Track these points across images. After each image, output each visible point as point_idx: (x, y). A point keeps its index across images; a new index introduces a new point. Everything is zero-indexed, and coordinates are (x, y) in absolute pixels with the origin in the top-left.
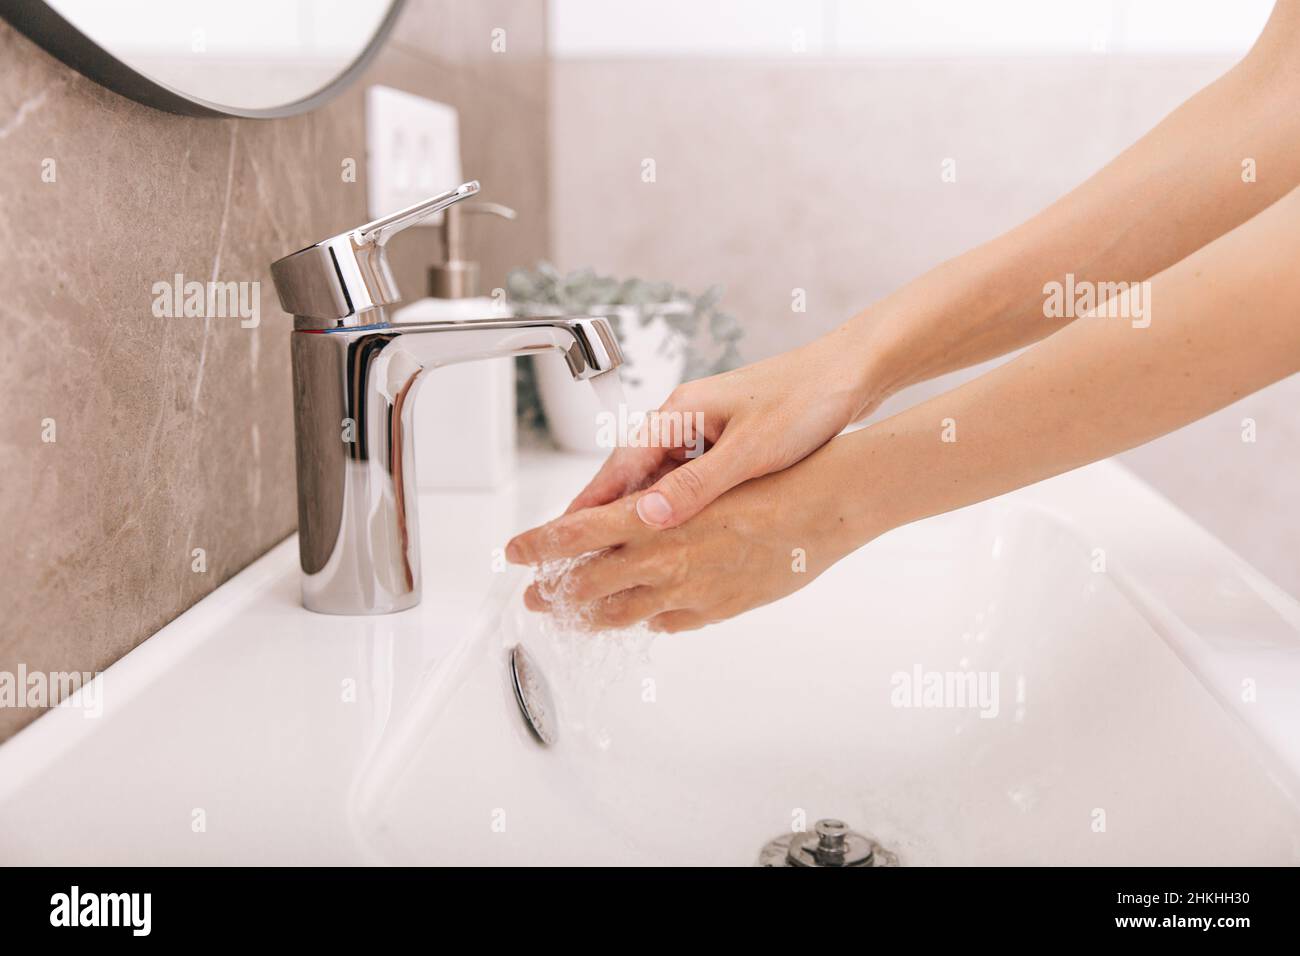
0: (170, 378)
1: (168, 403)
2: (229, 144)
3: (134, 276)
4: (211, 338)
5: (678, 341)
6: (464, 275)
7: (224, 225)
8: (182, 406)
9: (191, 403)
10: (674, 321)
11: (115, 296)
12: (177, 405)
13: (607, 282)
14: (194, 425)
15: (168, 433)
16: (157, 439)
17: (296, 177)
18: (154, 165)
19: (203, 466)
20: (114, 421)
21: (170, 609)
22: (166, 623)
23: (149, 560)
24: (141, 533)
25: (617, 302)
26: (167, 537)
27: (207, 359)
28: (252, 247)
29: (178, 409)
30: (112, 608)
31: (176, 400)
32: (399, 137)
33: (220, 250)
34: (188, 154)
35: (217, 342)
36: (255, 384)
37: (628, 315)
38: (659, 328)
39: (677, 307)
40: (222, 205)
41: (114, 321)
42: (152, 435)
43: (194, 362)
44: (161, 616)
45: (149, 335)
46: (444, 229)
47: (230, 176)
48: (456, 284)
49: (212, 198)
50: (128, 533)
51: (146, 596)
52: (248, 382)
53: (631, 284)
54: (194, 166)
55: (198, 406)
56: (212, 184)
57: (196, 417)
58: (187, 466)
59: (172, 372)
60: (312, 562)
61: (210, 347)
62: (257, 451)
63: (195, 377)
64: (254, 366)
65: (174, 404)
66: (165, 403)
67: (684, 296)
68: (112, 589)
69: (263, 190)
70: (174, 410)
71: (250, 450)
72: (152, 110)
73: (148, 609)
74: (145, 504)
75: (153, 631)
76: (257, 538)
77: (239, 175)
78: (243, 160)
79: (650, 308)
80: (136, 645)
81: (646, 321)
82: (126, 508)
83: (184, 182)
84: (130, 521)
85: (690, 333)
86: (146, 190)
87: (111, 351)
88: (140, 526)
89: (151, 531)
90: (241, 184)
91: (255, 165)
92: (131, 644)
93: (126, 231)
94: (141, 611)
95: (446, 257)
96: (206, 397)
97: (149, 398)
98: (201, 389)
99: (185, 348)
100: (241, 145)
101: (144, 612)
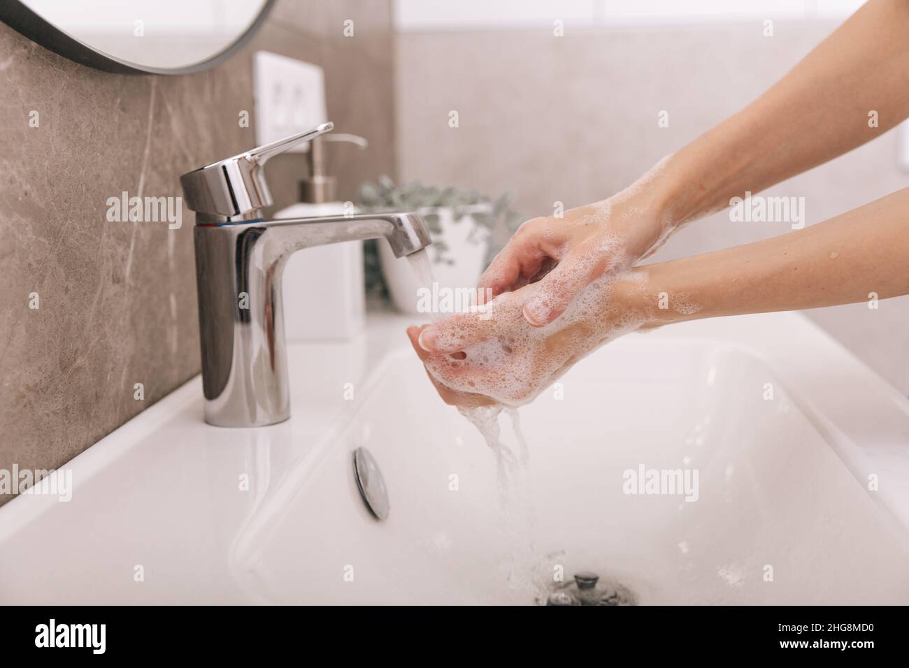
0: (108, 260)
1: (107, 278)
2: (149, 93)
3: (80, 186)
4: (138, 232)
5: (482, 232)
6: (325, 186)
7: (147, 151)
8: (117, 280)
9: (124, 278)
10: (479, 218)
11: (66, 202)
12: (113, 279)
13: (431, 191)
14: (126, 293)
15: (107, 299)
16: (99, 303)
17: (201, 117)
18: (94, 109)
19: (133, 323)
20: (67, 290)
21: (110, 424)
22: (107, 434)
23: (94, 389)
24: (87, 370)
25: (438, 205)
26: (107, 373)
27: (136, 248)
28: (168, 167)
29: (114, 282)
30: (66, 422)
31: (113, 276)
32: (278, 89)
33: (144, 168)
34: (119, 101)
35: (142, 234)
36: (172, 265)
37: (445, 214)
38: (468, 223)
39: (482, 208)
40: (145, 137)
41: (66, 219)
42: (96, 300)
43: (125, 249)
44: (104, 429)
45: (92, 229)
46: (309, 155)
47: (151, 117)
48: (319, 193)
49: (138, 132)
50: (78, 369)
51: (92, 415)
52: (166, 263)
53: (449, 192)
54: (123, 109)
55: (129, 281)
56: (137, 122)
57: (127, 287)
58: (121, 323)
59: (109, 255)
60: (211, 391)
61: (137, 238)
62: (174, 314)
63: (127, 260)
64: (171, 252)
65: (111, 278)
66: (104, 279)
67: (486, 199)
68: (66, 409)
69: (176, 126)
70: (110, 282)
71: (169, 312)
72: (92, 69)
73: (93, 424)
74: (90, 349)
75: (97, 439)
76: (174, 375)
77: (158, 116)
78: (160, 105)
79: (461, 208)
80: (84, 449)
81: (458, 218)
82: (77, 351)
83: (116, 120)
84: (80, 361)
85: (490, 226)
86: (88, 126)
87: (63, 240)
88: (87, 365)
89: (96, 368)
90: (159, 122)
91: (170, 108)
92: (82, 447)
93: (73, 155)
94: (88, 426)
95: (311, 173)
96: (135, 274)
97: (92, 274)
98: (132, 268)
99: (118, 239)
100: (159, 94)
101: (91, 426)
